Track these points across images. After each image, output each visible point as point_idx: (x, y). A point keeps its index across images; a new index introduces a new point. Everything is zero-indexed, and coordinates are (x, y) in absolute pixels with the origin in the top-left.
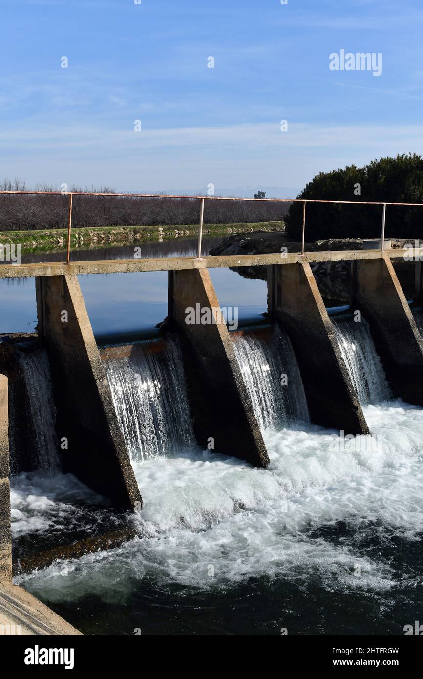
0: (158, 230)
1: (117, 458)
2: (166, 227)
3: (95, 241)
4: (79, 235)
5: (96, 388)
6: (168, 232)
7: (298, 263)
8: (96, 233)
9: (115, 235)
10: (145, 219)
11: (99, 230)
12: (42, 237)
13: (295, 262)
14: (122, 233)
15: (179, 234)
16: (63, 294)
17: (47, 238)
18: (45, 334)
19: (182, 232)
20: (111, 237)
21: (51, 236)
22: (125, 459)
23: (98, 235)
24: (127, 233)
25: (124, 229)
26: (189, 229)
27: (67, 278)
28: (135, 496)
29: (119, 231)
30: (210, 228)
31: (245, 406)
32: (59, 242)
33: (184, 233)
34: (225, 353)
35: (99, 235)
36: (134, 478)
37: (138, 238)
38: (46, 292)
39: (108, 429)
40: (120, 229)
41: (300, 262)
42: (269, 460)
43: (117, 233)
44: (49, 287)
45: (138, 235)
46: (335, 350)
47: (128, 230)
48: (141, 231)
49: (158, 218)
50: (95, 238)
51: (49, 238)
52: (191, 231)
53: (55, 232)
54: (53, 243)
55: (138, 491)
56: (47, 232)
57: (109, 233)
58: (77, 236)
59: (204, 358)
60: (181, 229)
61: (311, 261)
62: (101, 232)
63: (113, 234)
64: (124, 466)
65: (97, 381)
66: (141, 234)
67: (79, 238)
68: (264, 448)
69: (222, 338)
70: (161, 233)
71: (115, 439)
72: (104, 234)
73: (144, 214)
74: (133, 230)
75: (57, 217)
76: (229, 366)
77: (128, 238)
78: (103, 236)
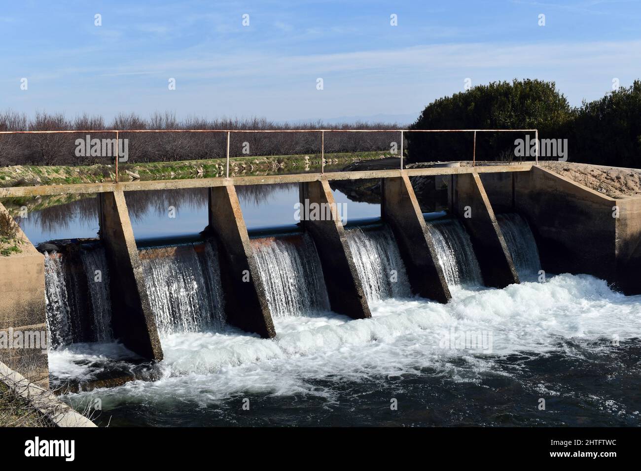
0: (304, 159)
1: (146, 325)
2: (313, 156)
3: (237, 171)
4: (219, 165)
5: (133, 274)
6: (315, 161)
7: (318, 181)
8: (238, 163)
9: (257, 164)
10: (298, 148)
11: (240, 160)
12: (181, 168)
13: (315, 180)
14: (265, 162)
15: (327, 162)
16: (113, 206)
17: (186, 169)
18: (104, 237)
19: (330, 160)
20: (252, 167)
21: (191, 167)
22: (152, 326)
23: (240, 166)
24: (270, 163)
25: (267, 158)
26: (338, 157)
27: (115, 194)
28: (158, 353)
29: (262, 161)
30: (360, 156)
31: (258, 291)
32: (198, 173)
33: (332, 162)
34: (244, 251)
35: (240, 164)
36: (159, 340)
37: (282, 167)
38: (104, 205)
39: (140, 304)
40: (264, 159)
41: (320, 180)
42: (275, 333)
43: (260, 163)
44: (105, 201)
45: (282, 164)
46: (345, 250)
47: (271, 160)
48: (286, 160)
49: (312, 147)
50: (237, 168)
51: (188, 169)
52: (340, 159)
53: (195, 163)
54: (192, 173)
55: (161, 350)
56: (187, 163)
57: (251, 163)
58: (217, 166)
59: (232, 256)
60: (329, 158)
61: (331, 179)
62: (243, 162)
63: (256, 163)
64: (151, 331)
65: (134, 269)
66: (286, 163)
67: (220, 168)
68: (272, 324)
69: (242, 240)
70: (307, 162)
71: (144, 311)
72: (246, 164)
73: (297, 143)
74: (277, 159)
75: (206, 148)
76: (247, 261)
77: (272, 168)
78: (244, 166)
